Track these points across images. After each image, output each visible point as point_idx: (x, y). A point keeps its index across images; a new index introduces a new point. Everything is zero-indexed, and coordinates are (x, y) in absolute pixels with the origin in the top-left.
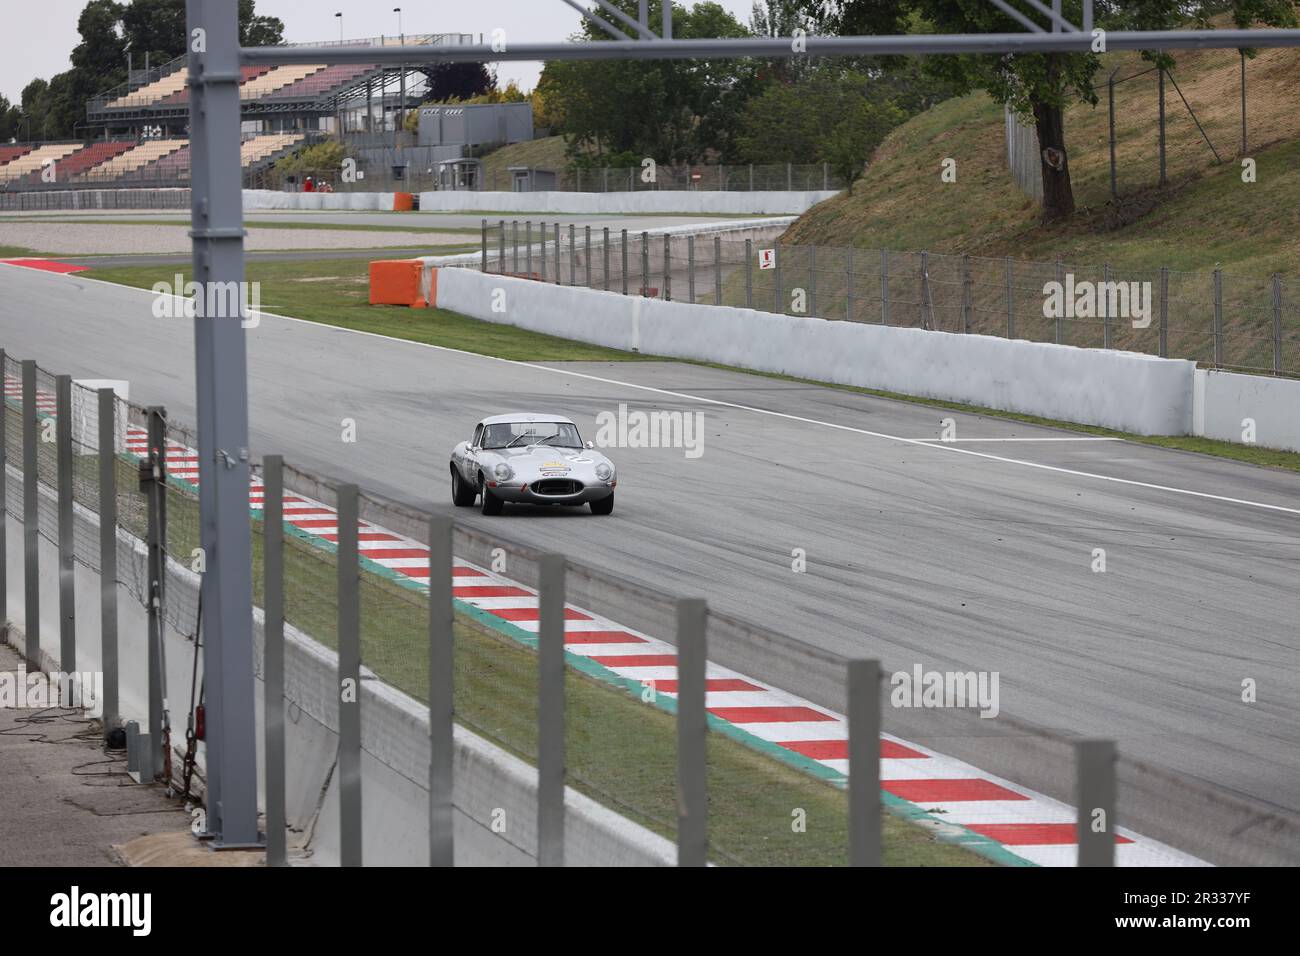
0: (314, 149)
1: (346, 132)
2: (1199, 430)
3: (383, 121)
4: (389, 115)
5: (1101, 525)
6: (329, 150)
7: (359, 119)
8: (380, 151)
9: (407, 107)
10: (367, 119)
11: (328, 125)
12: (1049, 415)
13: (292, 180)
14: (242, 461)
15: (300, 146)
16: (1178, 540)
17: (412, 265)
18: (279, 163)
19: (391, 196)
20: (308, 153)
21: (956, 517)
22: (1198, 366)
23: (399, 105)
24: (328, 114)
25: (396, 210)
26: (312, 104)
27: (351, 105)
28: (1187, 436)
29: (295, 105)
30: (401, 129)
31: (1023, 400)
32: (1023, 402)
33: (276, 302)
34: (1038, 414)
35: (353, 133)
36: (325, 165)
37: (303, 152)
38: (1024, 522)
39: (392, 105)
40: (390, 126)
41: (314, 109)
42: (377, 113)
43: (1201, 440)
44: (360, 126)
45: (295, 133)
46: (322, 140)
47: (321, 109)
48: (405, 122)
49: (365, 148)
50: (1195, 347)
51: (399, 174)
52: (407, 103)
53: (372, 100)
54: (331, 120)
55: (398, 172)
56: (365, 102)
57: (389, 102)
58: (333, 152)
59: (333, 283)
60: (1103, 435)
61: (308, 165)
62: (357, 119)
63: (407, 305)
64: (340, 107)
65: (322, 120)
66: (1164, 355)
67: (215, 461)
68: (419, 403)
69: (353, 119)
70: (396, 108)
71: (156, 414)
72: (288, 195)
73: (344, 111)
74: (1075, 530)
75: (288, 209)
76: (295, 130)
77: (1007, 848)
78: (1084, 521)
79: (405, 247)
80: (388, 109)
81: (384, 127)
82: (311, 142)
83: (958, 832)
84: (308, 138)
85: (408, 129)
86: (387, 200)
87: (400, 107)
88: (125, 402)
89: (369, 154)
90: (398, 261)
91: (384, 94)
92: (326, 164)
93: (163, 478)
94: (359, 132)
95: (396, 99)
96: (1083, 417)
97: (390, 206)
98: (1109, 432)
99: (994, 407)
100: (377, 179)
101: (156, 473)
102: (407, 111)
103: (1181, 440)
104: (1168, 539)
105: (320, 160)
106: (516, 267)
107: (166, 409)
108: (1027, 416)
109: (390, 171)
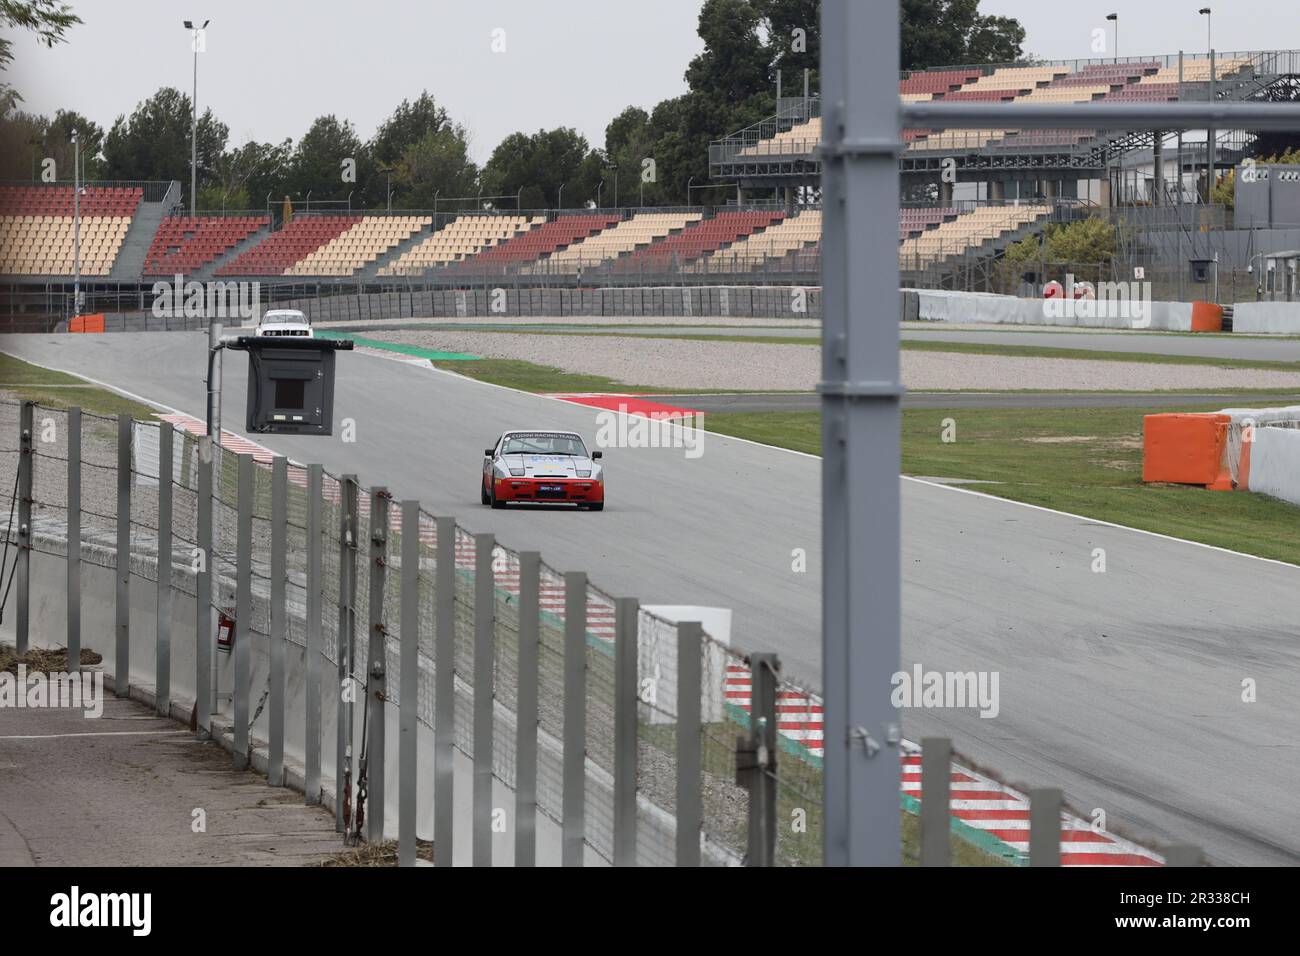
0: (1068, 230)
1: (1119, 203)
3: (1179, 188)
4: (1189, 179)
6: (1091, 232)
7: (1141, 183)
8: (1172, 235)
9: (1217, 166)
10: (1154, 183)
11: (1091, 192)
13: (1030, 277)
14: (891, 744)
15: (1045, 225)
17: (1212, 422)
18: (1012, 251)
19: (1189, 306)
20: (1059, 235)
23: (1204, 161)
24: (1091, 174)
25: (1195, 331)
26: (1066, 157)
27: (1129, 159)
29: (1039, 159)
30: (1206, 201)
33: (995, 476)
35: (1131, 205)
36: (1084, 256)
37: (1051, 233)
39: (1194, 162)
40: (1190, 196)
41: (1070, 165)
42: (1170, 173)
44: (1143, 194)
45: (1039, 203)
46: (1081, 215)
47: (1081, 167)
48: (1213, 188)
49: (1148, 229)
51: (1201, 273)
52: (1218, 159)
53: (1162, 156)
54: (1096, 183)
55: (1200, 269)
56: (1151, 157)
57: (1190, 157)
58: (1099, 234)
59: (1086, 446)
61: (1058, 255)
62: (1137, 183)
63: (1203, 486)
64: (1113, 163)
65: (1082, 184)
67: (848, 743)
68: (1209, 645)
69: (1131, 183)
70: (1199, 167)
71: (764, 666)
72: (1024, 301)
73: (1118, 169)
75: (1024, 323)
76: (1038, 198)
79: (1207, 391)
80: (1188, 168)
81: (1180, 197)
82: (1062, 218)
84: (1058, 209)
85: (1218, 201)
86: (1181, 314)
87: (1206, 166)
88: (719, 644)
89: (1155, 239)
90: (1189, 414)
91: (1180, 143)
92: (1087, 254)
93: (772, 765)
94: (1140, 204)
95: (1200, 153)
97: (1186, 324)
100: (1166, 280)
101: (763, 757)
102: (1218, 173)
105: (1078, 247)
107: (780, 658)
109: (1187, 269)
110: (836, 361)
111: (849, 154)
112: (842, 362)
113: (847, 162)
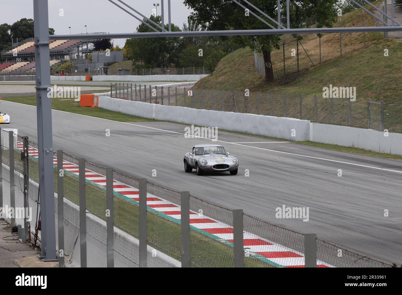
0: (63, 64)
1: (72, 59)
2: (311, 139)
3: (82, 56)
4: (84, 55)
5: (286, 166)
6: (68, 64)
7: (76, 56)
8: (81, 64)
9: (89, 52)
10: (78, 56)
11: (67, 58)
12: (269, 136)
13: (57, 73)
14: (51, 151)
15: (59, 63)
16: (308, 170)
17: (92, 96)
18: (54, 68)
19: (85, 77)
20: (62, 65)
21: (246, 164)
22: (311, 122)
23: (86, 52)
24: (67, 55)
25: (86, 81)
26: (63, 52)
27: (73, 52)
28: (308, 141)
29: (58, 52)
30: (87, 58)
31: (262, 131)
32: (262, 132)
33: (54, 106)
34: (266, 135)
35: (74, 60)
36: (66, 69)
37: (60, 65)
38: (265, 166)
39: (85, 52)
40: (84, 58)
41: (63, 53)
42: (80, 54)
43: (312, 142)
44: (76, 58)
45: (58, 60)
46: (66, 61)
47: (65, 53)
48: (88, 56)
49: (77, 64)
50: (308, 116)
51: (87, 71)
52: (89, 51)
53: (79, 51)
54: (68, 56)
55: (86, 70)
56: (77, 51)
57: (84, 51)
58: (69, 65)
59: (69, 101)
60: (285, 141)
61: (62, 68)
62: (75, 56)
63: (90, 107)
64: (71, 52)
65: (65, 56)
66: (301, 119)
67: (43, 151)
68: (95, 134)
69: (74, 56)
70: (86, 53)
71: (25, 138)
72: (56, 77)
73: (71, 54)
74: (279, 168)
75: (57, 80)
76: (58, 59)
77: (269, 259)
78: (281, 165)
79: (89, 91)
80: (84, 53)
81: (82, 58)
82: (62, 62)
83: (254, 254)
84: (61, 61)
85: (89, 58)
86: (83, 78)
87: (87, 53)
88: (16, 135)
89: (78, 65)
90: (88, 95)
91: (82, 49)
92: (67, 68)
93: (28, 156)
94: (76, 59)
95: (86, 50)
96: (279, 136)
97: (85, 80)
98: (286, 140)
99: (254, 134)
100: (81, 72)
101: (26, 155)
102: (89, 54)
103: (306, 142)
104: (305, 170)
105: (65, 67)
106: (120, 96)
107: (28, 137)
108: (263, 136)
109: (84, 70)
110: (39, 83)
111: (40, 45)
112: (40, 83)
113: (40, 46)
